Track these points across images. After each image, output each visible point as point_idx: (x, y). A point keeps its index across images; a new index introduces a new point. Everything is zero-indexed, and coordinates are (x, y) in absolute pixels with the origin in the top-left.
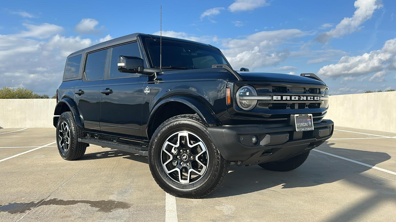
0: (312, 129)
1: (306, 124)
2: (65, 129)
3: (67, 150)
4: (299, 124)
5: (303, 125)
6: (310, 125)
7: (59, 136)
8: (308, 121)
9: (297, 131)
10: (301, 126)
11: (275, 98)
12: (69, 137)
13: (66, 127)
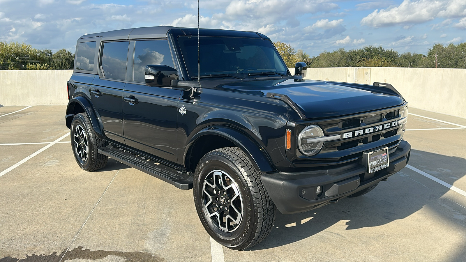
0: (387, 166)
1: (381, 161)
2: (81, 134)
3: (86, 160)
4: (372, 164)
5: (377, 163)
6: (385, 161)
7: (75, 141)
8: (383, 156)
9: (370, 173)
10: (374, 165)
11: (345, 136)
12: (87, 145)
13: (82, 133)
